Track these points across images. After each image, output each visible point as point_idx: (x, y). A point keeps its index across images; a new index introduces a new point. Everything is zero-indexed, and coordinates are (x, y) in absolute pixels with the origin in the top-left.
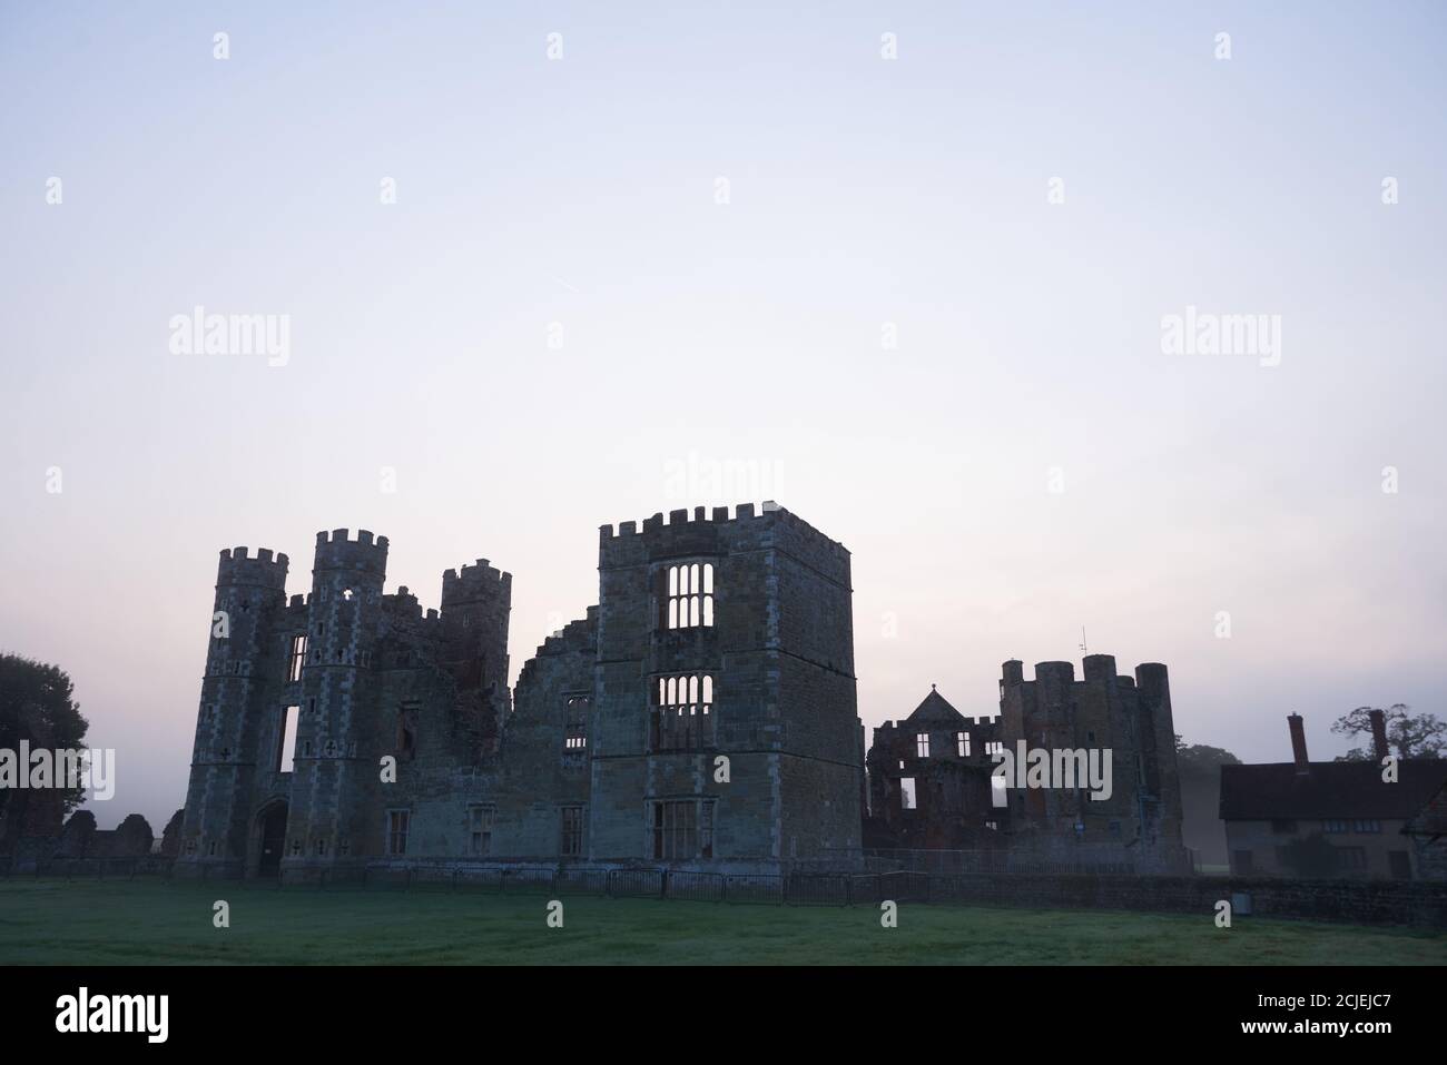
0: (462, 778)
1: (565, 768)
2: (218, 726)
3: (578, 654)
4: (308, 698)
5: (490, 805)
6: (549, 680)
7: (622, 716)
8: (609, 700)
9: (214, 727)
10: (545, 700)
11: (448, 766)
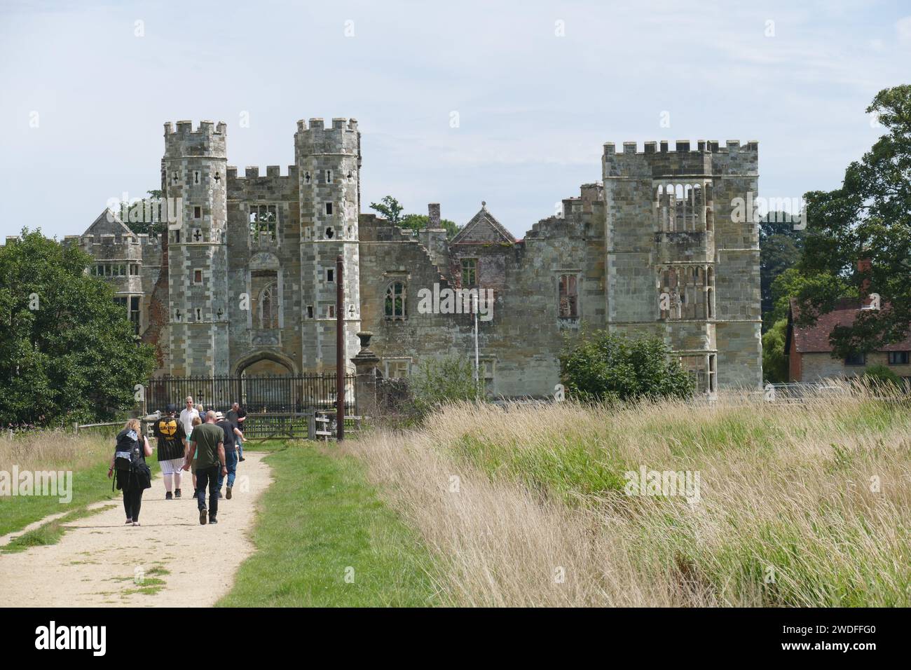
0: (459, 336)
1: (562, 329)
2: (212, 289)
3: (566, 240)
4: (327, 269)
5: (492, 357)
6: (540, 259)
7: (634, 292)
8: (622, 281)
9: (208, 290)
10: (537, 276)
11: (444, 325)
